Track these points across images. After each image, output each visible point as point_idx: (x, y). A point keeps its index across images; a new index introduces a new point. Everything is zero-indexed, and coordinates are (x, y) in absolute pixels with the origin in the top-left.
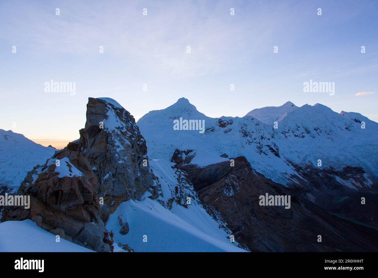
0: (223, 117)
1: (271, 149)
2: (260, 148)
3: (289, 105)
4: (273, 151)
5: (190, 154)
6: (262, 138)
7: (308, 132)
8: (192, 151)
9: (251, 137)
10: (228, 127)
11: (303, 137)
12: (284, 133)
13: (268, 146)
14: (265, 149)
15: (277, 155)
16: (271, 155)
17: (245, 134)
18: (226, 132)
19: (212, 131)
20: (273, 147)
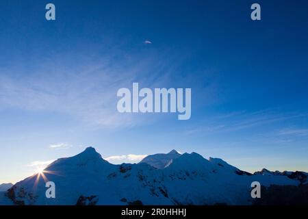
0: (124, 164)
1: (162, 190)
2: (153, 190)
3: (174, 153)
4: (163, 192)
5: (93, 200)
6: (155, 181)
7: (188, 175)
8: (95, 196)
9: (145, 181)
10: (128, 172)
11: (185, 179)
12: (171, 176)
13: (159, 188)
14: (157, 191)
15: (166, 196)
16: (162, 196)
17: (142, 178)
18: (126, 177)
19: (114, 176)
20: (163, 189)
